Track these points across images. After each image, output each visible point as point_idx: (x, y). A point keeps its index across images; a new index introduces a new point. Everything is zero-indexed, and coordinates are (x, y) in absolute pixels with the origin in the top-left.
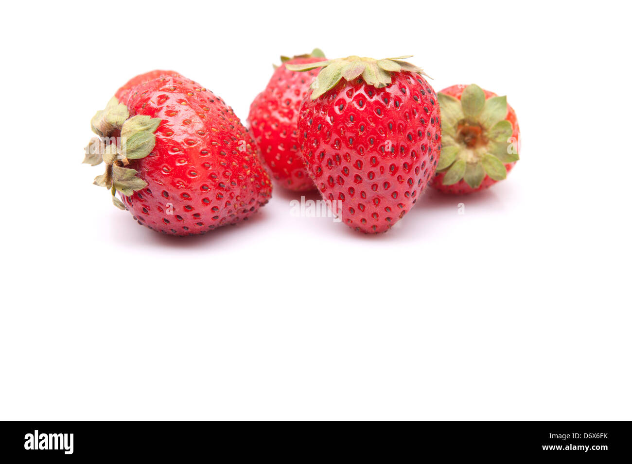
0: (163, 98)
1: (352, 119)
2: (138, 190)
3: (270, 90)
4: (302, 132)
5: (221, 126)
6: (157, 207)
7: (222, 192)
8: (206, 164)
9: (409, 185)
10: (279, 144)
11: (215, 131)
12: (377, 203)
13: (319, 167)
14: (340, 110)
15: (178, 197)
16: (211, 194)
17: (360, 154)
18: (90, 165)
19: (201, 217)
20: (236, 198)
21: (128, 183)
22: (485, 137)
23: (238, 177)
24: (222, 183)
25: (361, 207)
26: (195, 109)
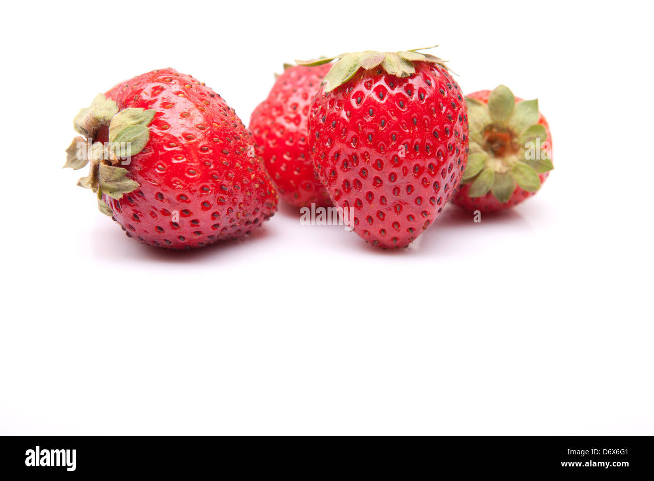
0: (158, 89)
1: (371, 113)
2: (129, 192)
3: (274, 95)
4: (313, 132)
5: (223, 122)
6: (150, 212)
7: (224, 196)
8: (206, 162)
9: (435, 190)
10: (285, 153)
11: (216, 127)
12: (398, 211)
13: (334, 171)
14: (358, 103)
15: (174, 199)
16: (211, 198)
17: (380, 152)
18: (73, 169)
19: (199, 224)
20: (239, 205)
21: (117, 185)
22: (516, 143)
23: (242, 181)
24: (224, 185)
25: (381, 215)
26: (193, 102)
